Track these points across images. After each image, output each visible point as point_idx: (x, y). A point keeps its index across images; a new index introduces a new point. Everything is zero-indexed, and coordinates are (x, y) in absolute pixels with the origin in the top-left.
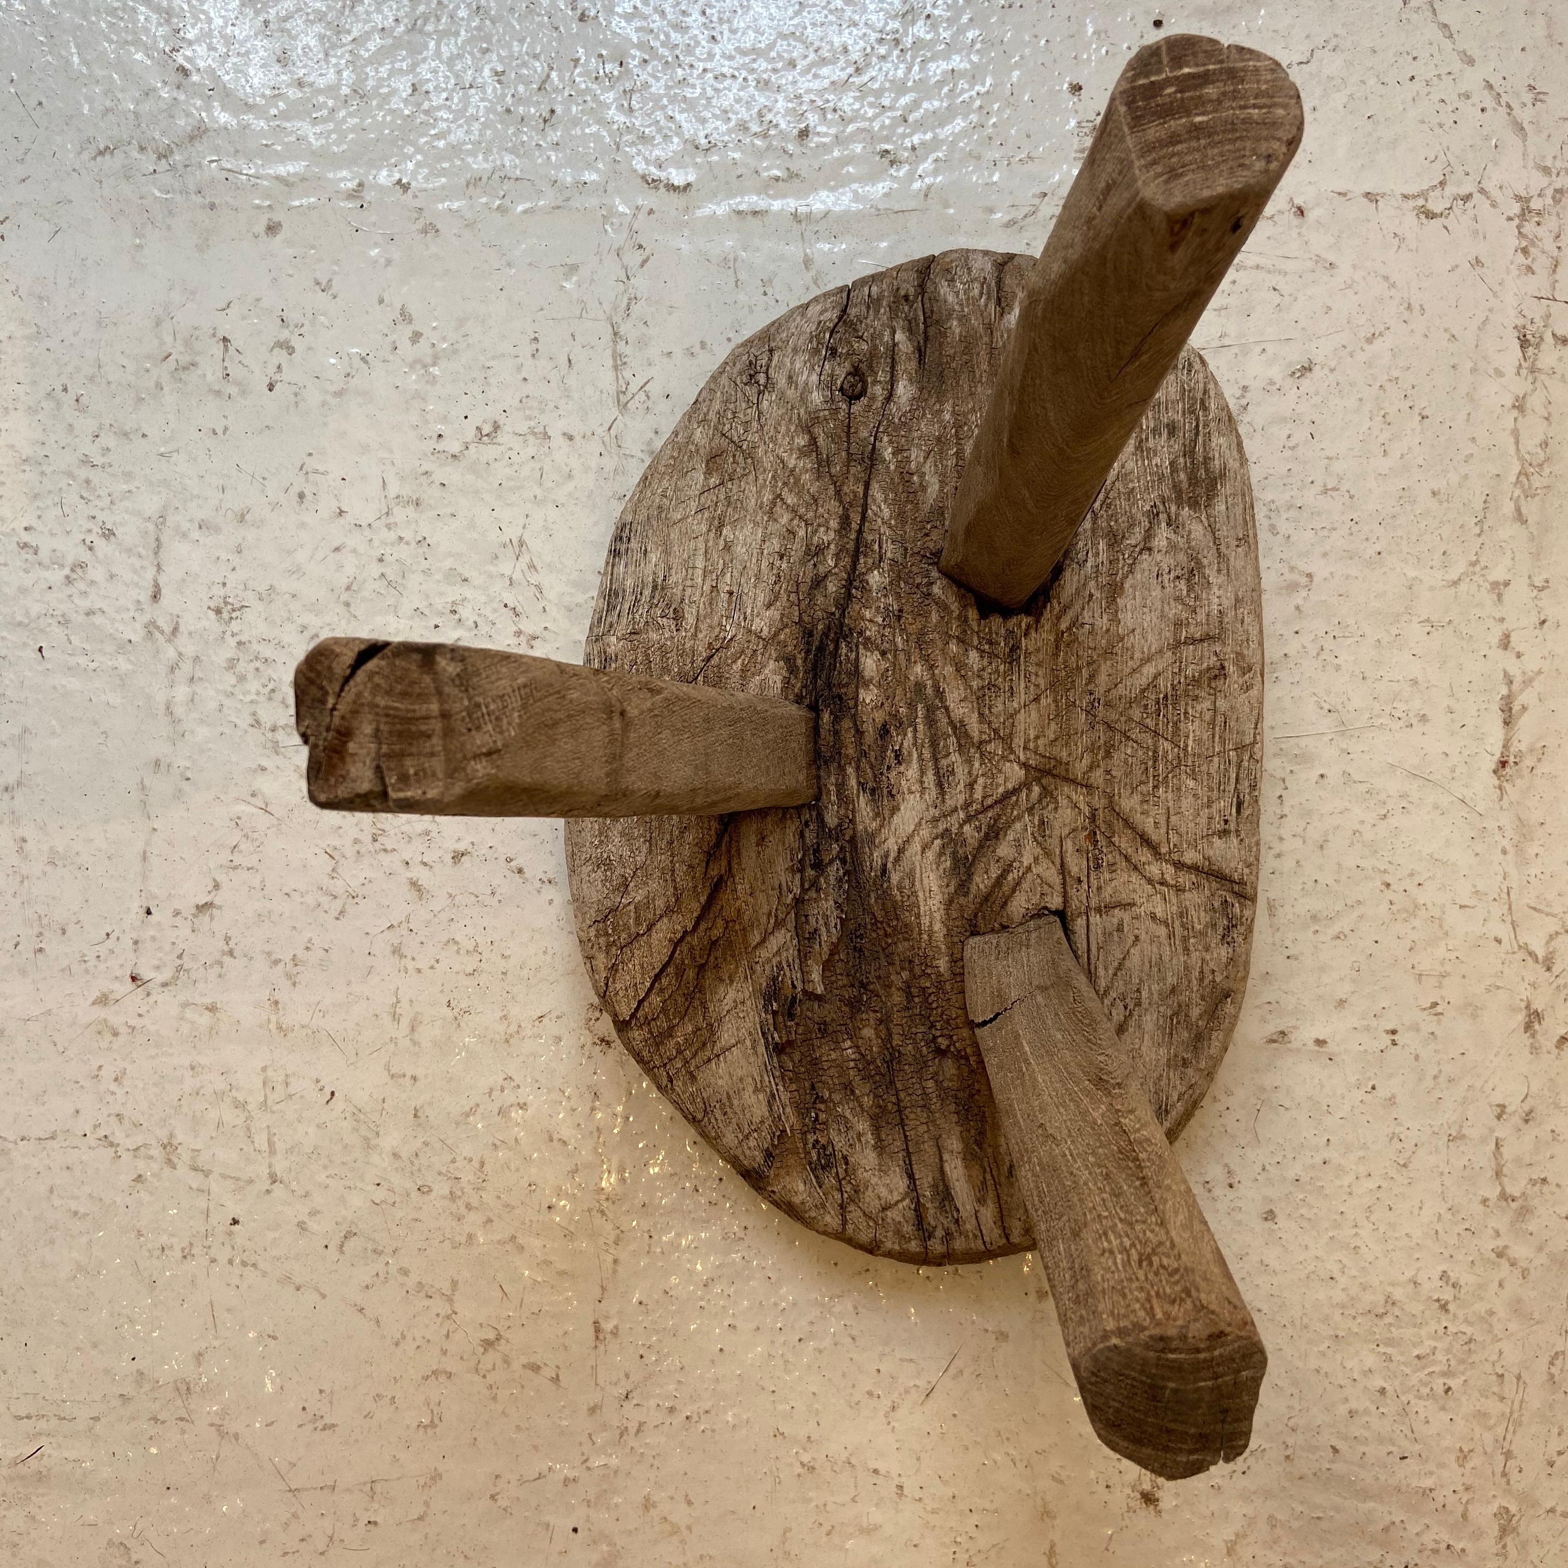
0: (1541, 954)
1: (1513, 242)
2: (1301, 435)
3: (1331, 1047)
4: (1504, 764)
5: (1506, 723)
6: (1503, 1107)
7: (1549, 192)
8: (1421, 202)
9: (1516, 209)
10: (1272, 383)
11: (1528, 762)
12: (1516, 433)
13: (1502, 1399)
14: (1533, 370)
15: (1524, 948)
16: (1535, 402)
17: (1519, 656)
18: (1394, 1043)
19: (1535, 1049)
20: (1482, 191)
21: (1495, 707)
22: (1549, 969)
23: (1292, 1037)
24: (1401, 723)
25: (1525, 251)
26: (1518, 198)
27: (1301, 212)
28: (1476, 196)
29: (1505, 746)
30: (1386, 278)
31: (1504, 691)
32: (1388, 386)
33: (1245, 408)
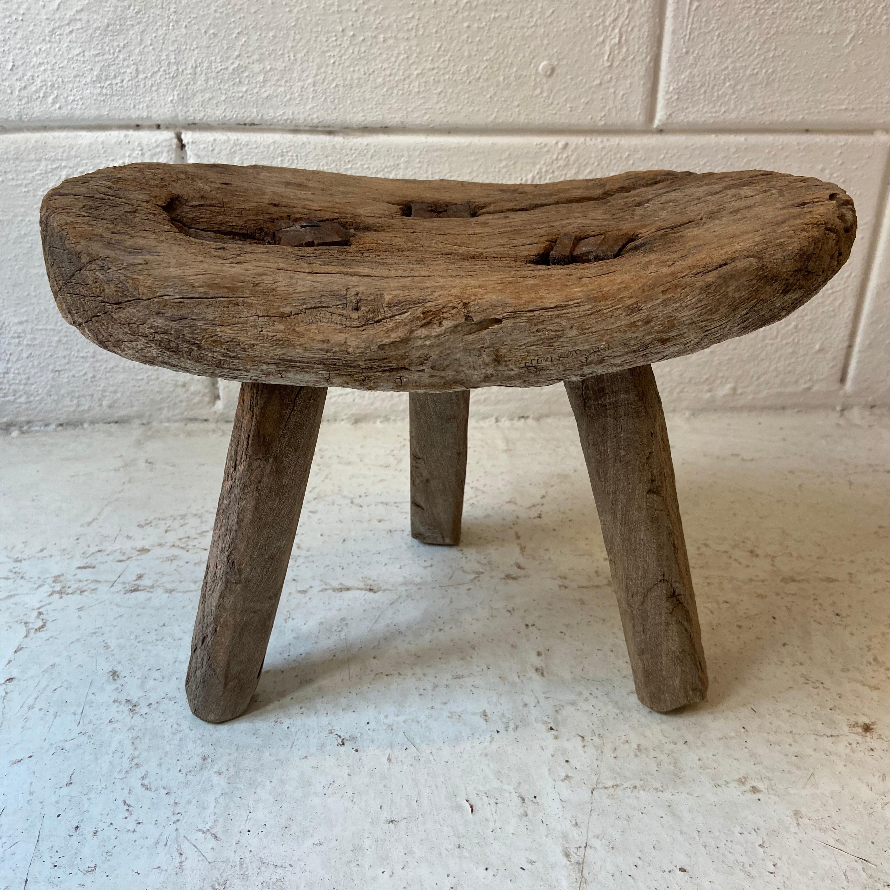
0: (474, 575)
1: (76, 596)
2: (156, 675)
3: (541, 650)
4: (371, 590)
5: (348, 589)
6: (560, 586)
7: (53, 585)
8: (32, 631)
9: (57, 596)
10: (117, 689)
11: (370, 582)
12: (185, 592)
13: (721, 583)
14: (152, 587)
15: (472, 581)
16: (169, 586)
17: (311, 587)
18: (534, 625)
19: (526, 576)
20: (39, 608)
21: (339, 594)
22: (483, 573)
23: (538, 666)
24: (345, 628)
25: (82, 592)
26: (51, 594)
27: (10, 680)
28: (41, 610)
29: (361, 589)
30: (72, 643)
31: (331, 591)
32: (138, 640)
33: (128, 701)
